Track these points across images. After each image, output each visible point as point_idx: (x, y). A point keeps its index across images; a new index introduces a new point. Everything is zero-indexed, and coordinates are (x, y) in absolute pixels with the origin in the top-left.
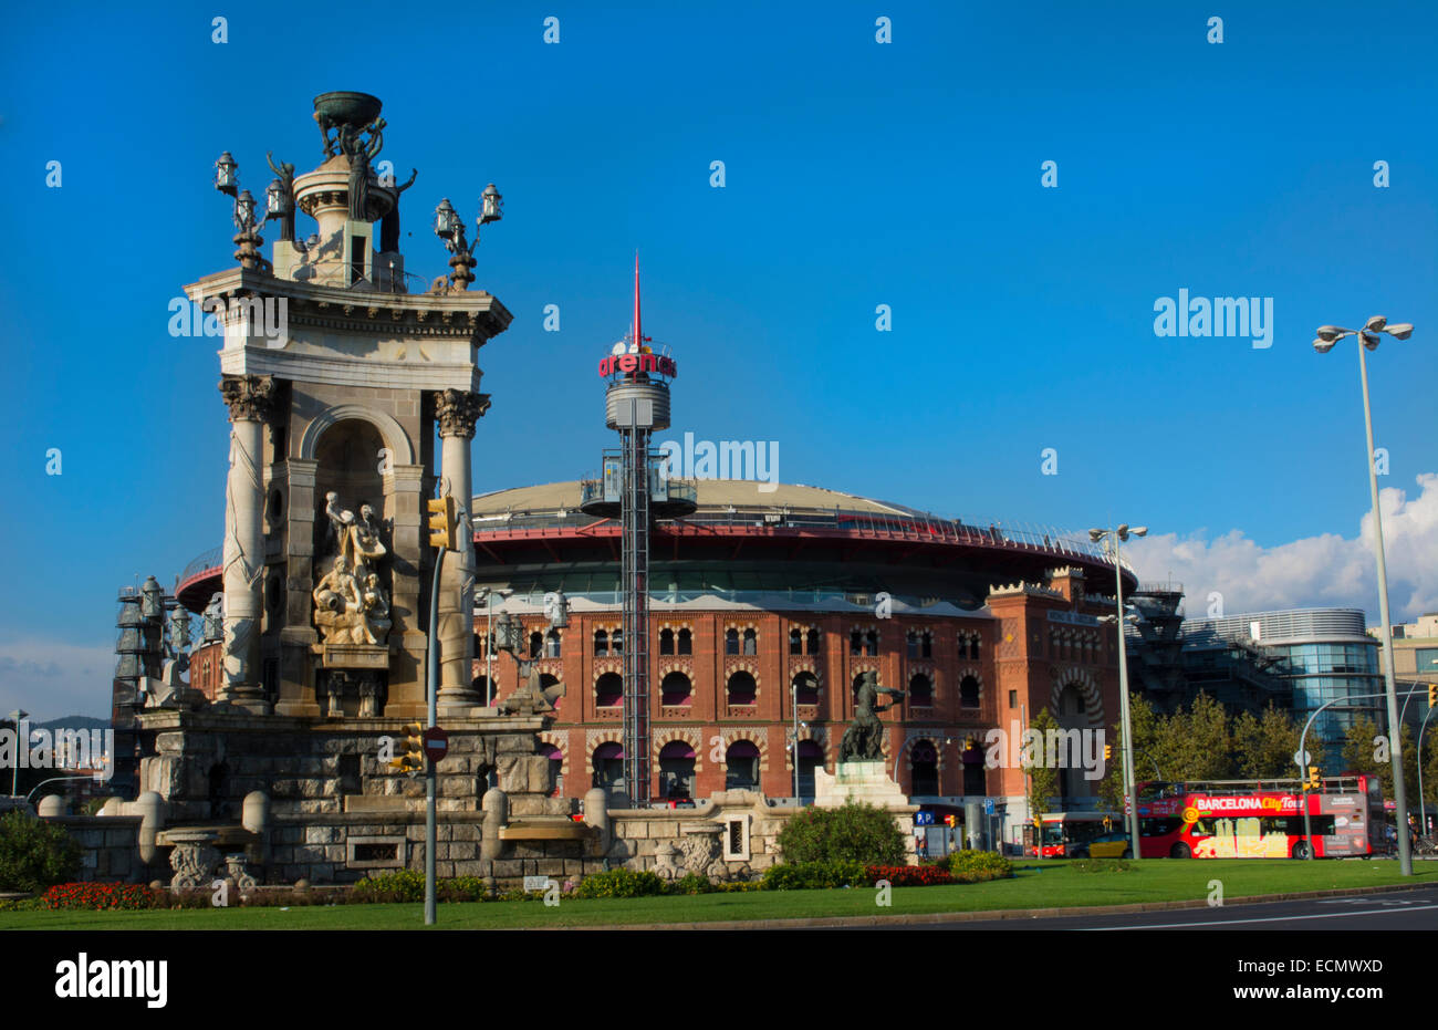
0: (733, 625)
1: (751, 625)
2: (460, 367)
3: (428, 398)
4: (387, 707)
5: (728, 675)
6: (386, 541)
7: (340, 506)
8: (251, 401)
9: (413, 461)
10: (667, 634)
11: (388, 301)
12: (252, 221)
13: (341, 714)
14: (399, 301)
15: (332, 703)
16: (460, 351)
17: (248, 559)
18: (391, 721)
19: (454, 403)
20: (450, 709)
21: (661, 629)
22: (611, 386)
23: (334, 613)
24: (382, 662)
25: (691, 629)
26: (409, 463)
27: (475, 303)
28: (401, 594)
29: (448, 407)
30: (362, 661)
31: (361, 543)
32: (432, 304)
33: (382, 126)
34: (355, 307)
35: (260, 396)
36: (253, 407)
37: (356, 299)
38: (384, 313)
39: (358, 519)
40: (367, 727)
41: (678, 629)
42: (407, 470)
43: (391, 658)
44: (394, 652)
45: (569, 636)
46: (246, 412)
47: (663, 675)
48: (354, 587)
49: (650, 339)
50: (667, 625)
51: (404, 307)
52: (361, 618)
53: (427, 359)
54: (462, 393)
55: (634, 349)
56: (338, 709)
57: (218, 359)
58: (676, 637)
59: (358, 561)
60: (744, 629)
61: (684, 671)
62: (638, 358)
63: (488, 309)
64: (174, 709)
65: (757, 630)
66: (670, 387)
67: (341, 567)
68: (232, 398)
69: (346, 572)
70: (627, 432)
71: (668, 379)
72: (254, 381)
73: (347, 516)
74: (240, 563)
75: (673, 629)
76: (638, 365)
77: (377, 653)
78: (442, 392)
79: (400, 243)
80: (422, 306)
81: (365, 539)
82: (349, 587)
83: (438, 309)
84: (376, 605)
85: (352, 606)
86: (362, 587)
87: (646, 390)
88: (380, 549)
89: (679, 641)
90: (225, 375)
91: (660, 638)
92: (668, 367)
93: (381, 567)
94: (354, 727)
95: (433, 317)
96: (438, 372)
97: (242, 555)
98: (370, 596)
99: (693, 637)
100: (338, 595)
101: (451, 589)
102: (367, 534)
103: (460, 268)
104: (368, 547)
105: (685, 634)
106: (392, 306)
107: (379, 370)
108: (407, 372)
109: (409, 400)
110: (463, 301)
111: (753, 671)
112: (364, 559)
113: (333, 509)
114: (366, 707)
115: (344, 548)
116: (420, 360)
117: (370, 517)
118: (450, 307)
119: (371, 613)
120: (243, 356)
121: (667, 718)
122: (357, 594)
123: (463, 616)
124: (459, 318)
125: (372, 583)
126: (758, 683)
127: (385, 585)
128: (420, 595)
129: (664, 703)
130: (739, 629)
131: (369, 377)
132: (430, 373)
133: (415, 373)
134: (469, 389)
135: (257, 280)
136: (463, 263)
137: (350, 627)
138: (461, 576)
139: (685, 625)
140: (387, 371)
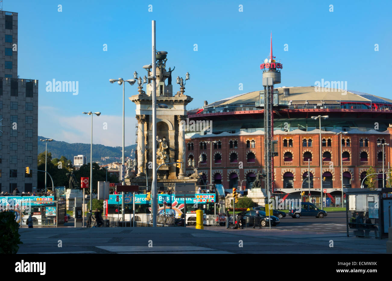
0: (305, 138)
1: (310, 138)
2: (182, 110)
3: (176, 117)
4: (169, 177)
5: (303, 153)
6: (168, 145)
7: (159, 139)
8: (142, 119)
9: (173, 129)
10: (285, 141)
11: (167, 98)
12: (141, 83)
13: (160, 179)
14: (169, 98)
15: (158, 176)
16: (182, 107)
17: (142, 150)
18: (169, 180)
19: (180, 118)
20: (180, 177)
21: (283, 139)
22: (264, 72)
23: (158, 159)
24: (167, 169)
25: (292, 139)
26: (172, 130)
27: (184, 98)
28: (171, 155)
29: (179, 119)
30: (163, 169)
31: (163, 146)
32: (175, 99)
33: (166, 60)
34: (161, 100)
35: (143, 119)
36: (142, 121)
37: (161, 99)
38: (166, 101)
39: (162, 141)
40: (165, 181)
41: (289, 139)
42: (172, 131)
43: (169, 168)
44: (170, 167)
45: (257, 142)
46: (141, 122)
47: (284, 153)
48: (162, 154)
49: (275, 57)
50: (285, 138)
51: (170, 99)
52: (163, 160)
53: (175, 109)
54: (182, 115)
55: (270, 61)
56: (159, 178)
57: (135, 111)
58: (288, 142)
59: (163, 149)
60: (308, 139)
61: (290, 152)
62: (270, 64)
63: (186, 99)
64: (129, 178)
65: (312, 139)
66: (281, 72)
67: (159, 151)
68: (138, 119)
69: (160, 152)
70: (265, 87)
71: (280, 69)
72: (142, 116)
73: (160, 141)
74: (140, 151)
75: (287, 139)
76: (270, 66)
77: (166, 167)
78: (178, 115)
79: (172, 82)
80: (173, 99)
81: (164, 145)
82: (161, 154)
83: (177, 99)
84: (166, 157)
85: (161, 158)
86: (163, 154)
87: (274, 73)
88: (167, 147)
89: (289, 143)
90: (136, 115)
91: (283, 142)
92: (280, 66)
93: (167, 150)
94: (162, 181)
95: (176, 101)
96: (177, 111)
97: (141, 149)
98: (165, 156)
99: (293, 142)
100: (159, 156)
101: (181, 154)
102: (164, 144)
103: (182, 90)
104: (164, 146)
105: (291, 141)
106: (168, 99)
107: (166, 112)
108: (172, 112)
109: (172, 117)
110: (181, 98)
111: (311, 151)
112: (164, 149)
113: (158, 139)
114: (165, 177)
115: (160, 147)
116: (174, 109)
117: (165, 141)
118: (179, 99)
119: (165, 160)
120: (140, 111)
121: (286, 165)
122: (162, 156)
123: (183, 159)
124: (181, 101)
125: (165, 153)
126: (312, 155)
127: (168, 153)
128: (175, 155)
129: (285, 161)
130: (307, 139)
131: (164, 113)
132: (176, 112)
133: (173, 112)
134: (183, 115)
135: (141, 97)
136: (182, 88)
137: (161, 162)
138: (183, 151)
139: (291, 138)
140: (167, 112)
